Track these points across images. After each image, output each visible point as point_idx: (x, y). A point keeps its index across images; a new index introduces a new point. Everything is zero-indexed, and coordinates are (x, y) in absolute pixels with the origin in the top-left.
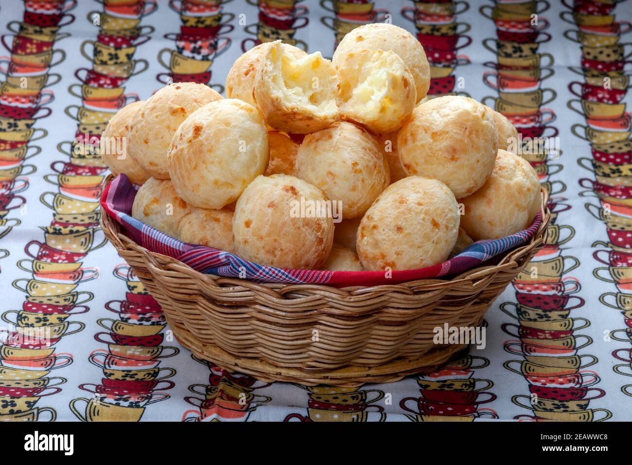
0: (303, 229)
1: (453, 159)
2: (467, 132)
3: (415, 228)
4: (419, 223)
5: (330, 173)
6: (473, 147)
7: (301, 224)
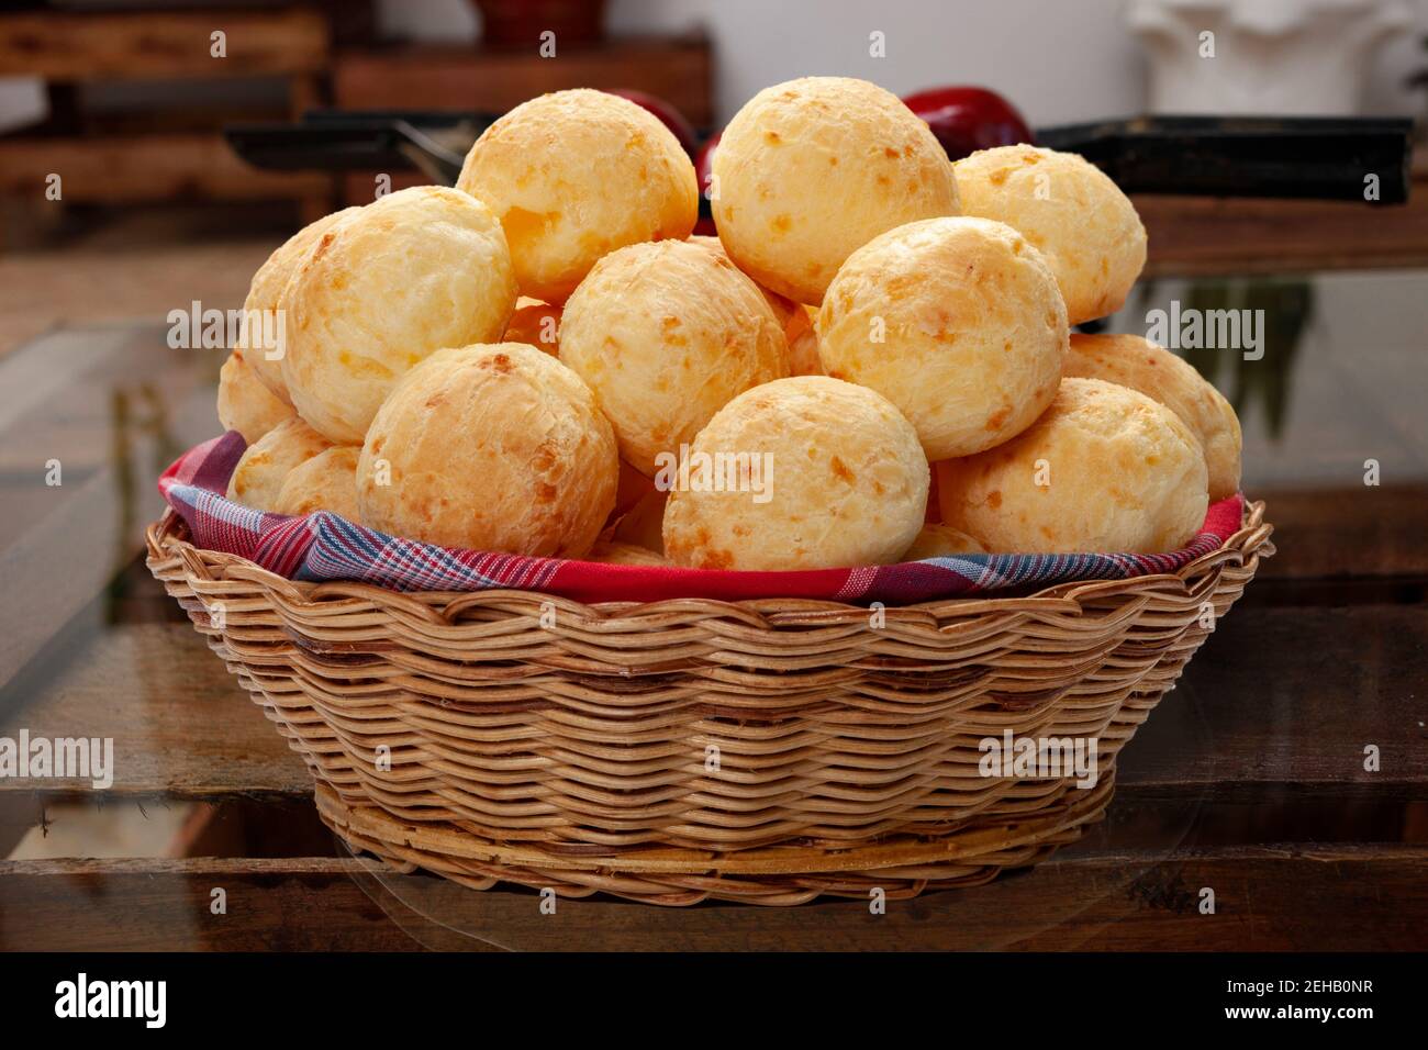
0: (504, 460)
1: (941, 337)
2: (974, 275)
3: (786, 471)
4: (799, 462)
5: (611, 341)
6: (991, 309)
7: (498, 446)
